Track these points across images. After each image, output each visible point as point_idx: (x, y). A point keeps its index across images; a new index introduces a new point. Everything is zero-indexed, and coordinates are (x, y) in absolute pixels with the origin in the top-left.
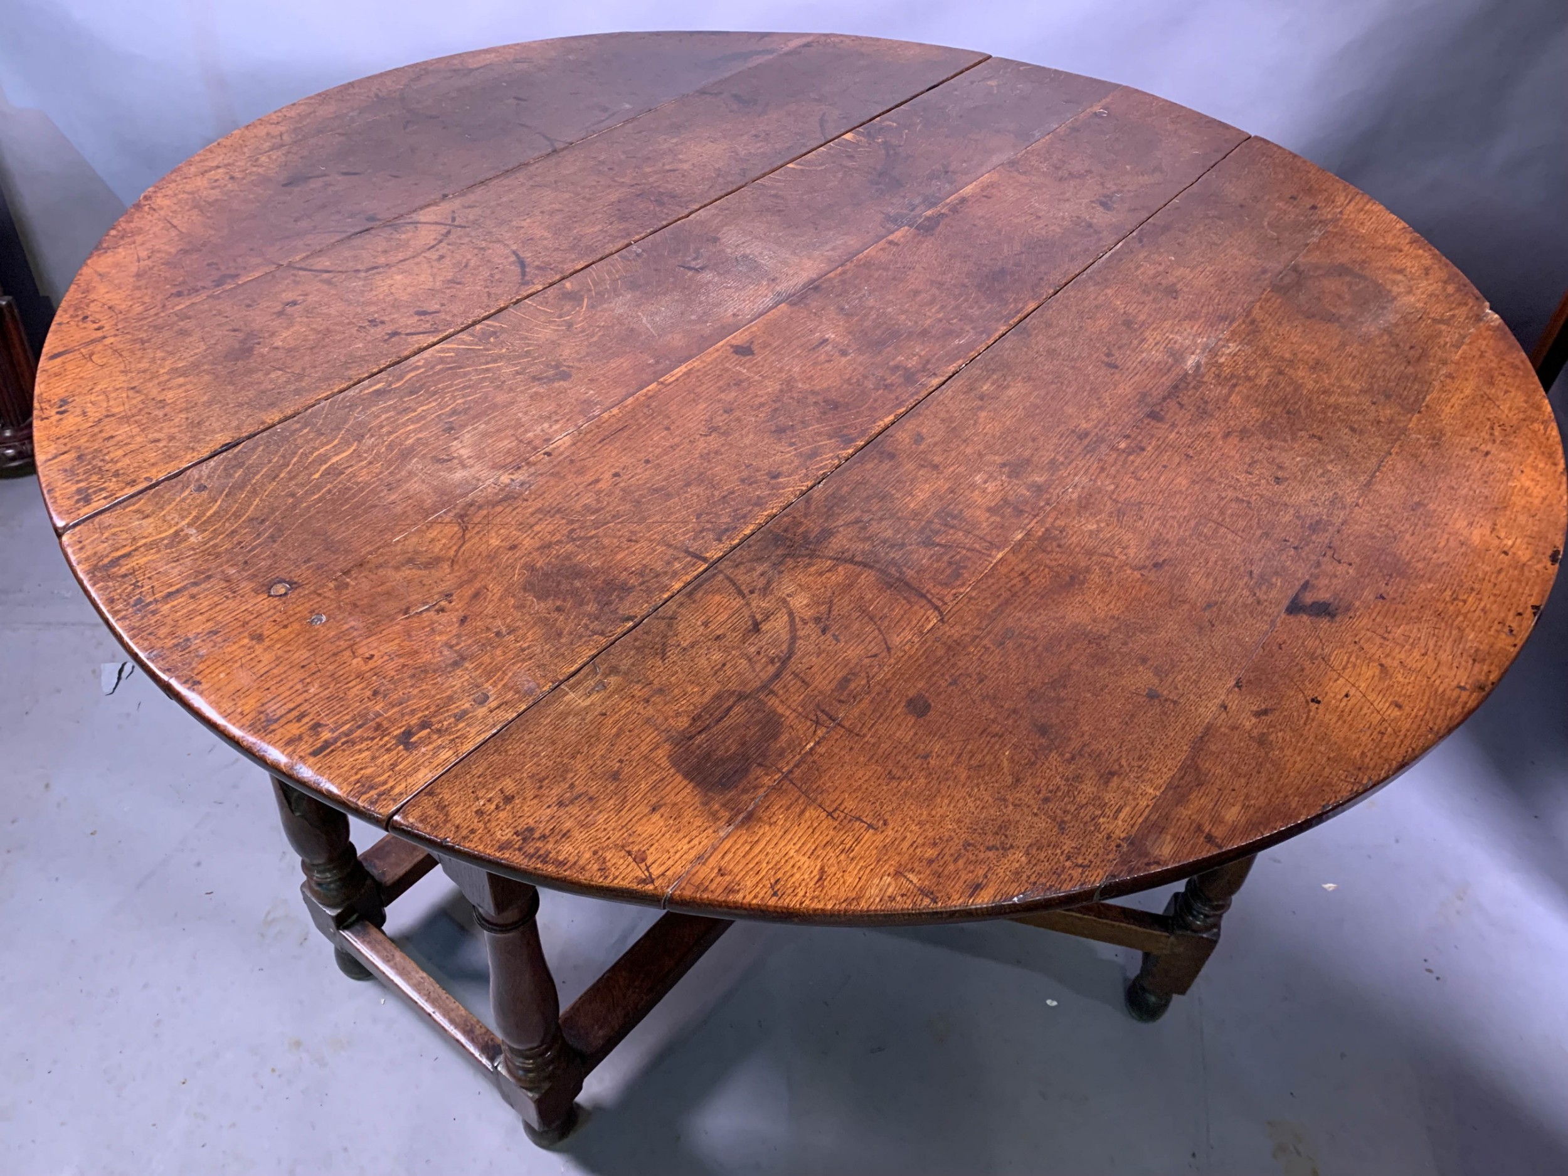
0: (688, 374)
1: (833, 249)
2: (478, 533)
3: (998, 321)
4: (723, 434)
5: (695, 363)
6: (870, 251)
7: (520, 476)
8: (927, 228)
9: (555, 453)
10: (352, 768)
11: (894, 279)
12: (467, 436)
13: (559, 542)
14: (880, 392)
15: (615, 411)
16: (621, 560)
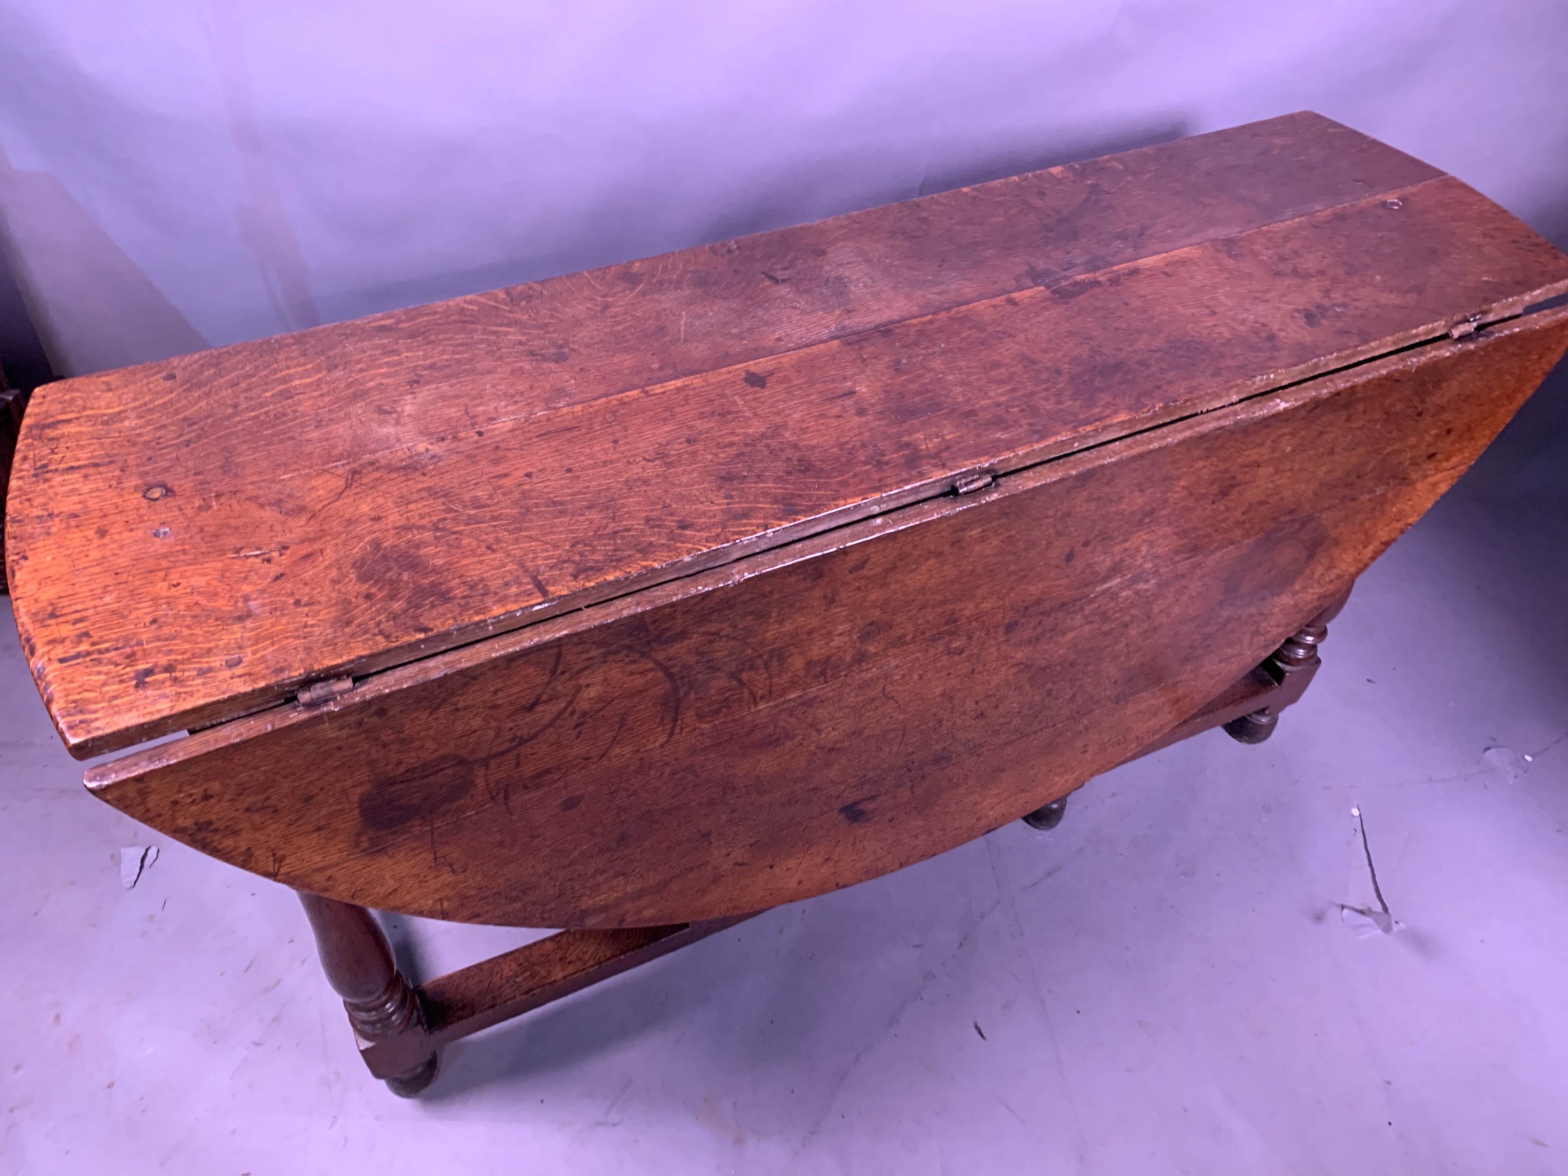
0: (679, 390)
1: (940, 293)
2: (357, 494)
3: (1066, 423)
4: (667, 464)
5: (696, 381)
6: (980, 305)
7: (437, 449)
8: (1062, 296)
9: (486, 435)
10: (80, 687)
11: (982, 343)
12: (425, 393)
13: (423, 527)
14: (868, 467)
15: (578, 408)
16: (465, 565)
